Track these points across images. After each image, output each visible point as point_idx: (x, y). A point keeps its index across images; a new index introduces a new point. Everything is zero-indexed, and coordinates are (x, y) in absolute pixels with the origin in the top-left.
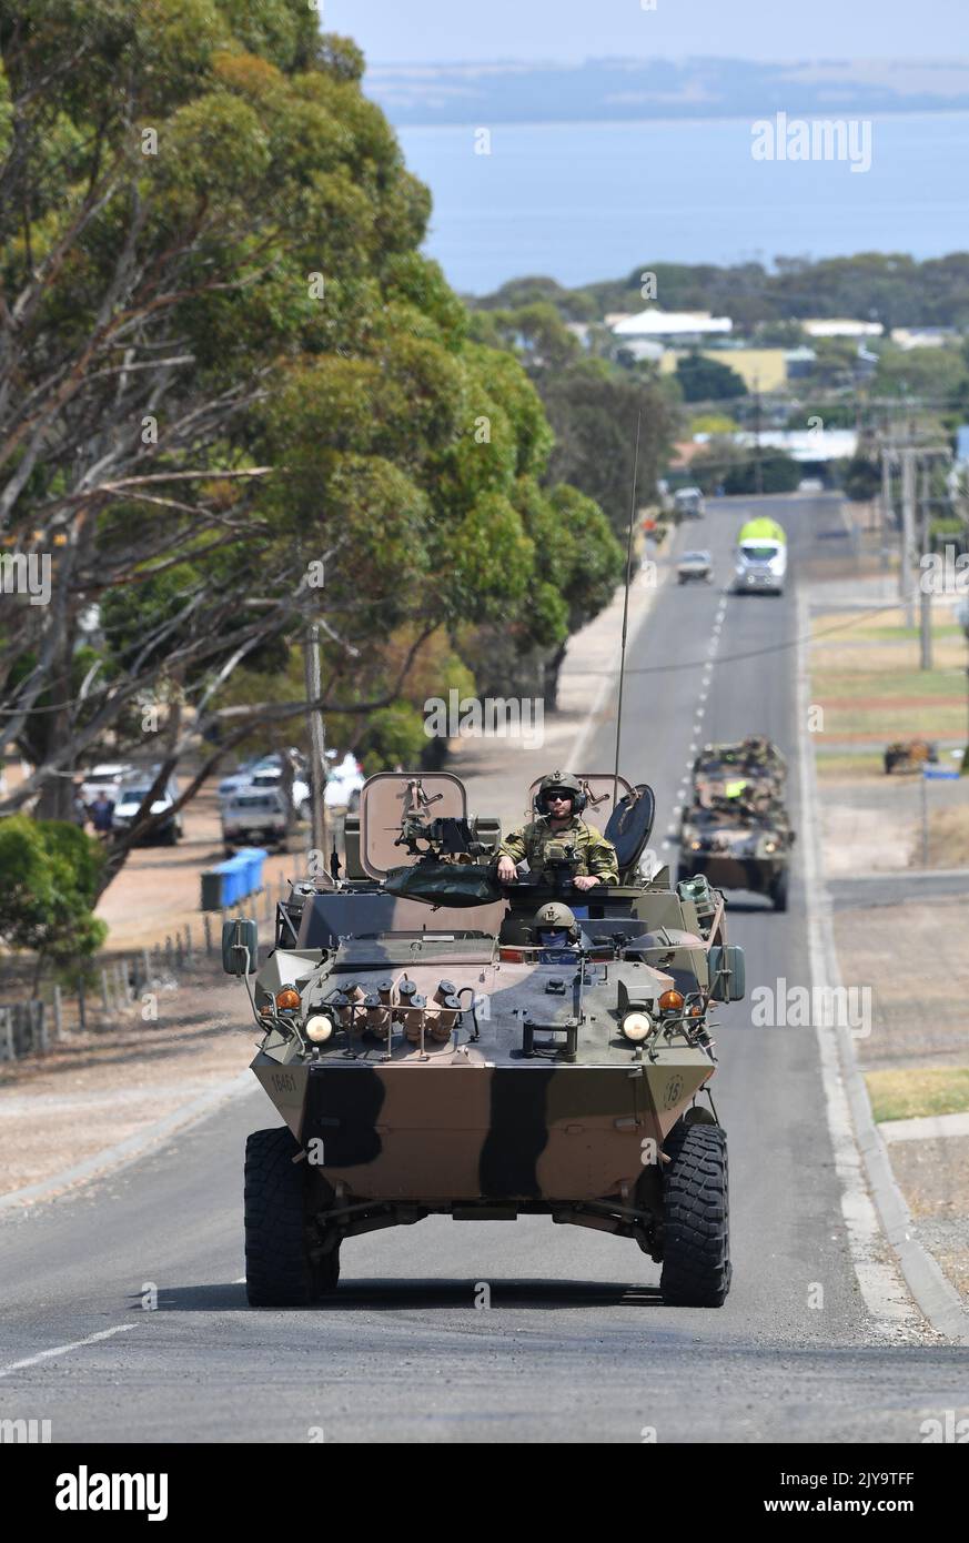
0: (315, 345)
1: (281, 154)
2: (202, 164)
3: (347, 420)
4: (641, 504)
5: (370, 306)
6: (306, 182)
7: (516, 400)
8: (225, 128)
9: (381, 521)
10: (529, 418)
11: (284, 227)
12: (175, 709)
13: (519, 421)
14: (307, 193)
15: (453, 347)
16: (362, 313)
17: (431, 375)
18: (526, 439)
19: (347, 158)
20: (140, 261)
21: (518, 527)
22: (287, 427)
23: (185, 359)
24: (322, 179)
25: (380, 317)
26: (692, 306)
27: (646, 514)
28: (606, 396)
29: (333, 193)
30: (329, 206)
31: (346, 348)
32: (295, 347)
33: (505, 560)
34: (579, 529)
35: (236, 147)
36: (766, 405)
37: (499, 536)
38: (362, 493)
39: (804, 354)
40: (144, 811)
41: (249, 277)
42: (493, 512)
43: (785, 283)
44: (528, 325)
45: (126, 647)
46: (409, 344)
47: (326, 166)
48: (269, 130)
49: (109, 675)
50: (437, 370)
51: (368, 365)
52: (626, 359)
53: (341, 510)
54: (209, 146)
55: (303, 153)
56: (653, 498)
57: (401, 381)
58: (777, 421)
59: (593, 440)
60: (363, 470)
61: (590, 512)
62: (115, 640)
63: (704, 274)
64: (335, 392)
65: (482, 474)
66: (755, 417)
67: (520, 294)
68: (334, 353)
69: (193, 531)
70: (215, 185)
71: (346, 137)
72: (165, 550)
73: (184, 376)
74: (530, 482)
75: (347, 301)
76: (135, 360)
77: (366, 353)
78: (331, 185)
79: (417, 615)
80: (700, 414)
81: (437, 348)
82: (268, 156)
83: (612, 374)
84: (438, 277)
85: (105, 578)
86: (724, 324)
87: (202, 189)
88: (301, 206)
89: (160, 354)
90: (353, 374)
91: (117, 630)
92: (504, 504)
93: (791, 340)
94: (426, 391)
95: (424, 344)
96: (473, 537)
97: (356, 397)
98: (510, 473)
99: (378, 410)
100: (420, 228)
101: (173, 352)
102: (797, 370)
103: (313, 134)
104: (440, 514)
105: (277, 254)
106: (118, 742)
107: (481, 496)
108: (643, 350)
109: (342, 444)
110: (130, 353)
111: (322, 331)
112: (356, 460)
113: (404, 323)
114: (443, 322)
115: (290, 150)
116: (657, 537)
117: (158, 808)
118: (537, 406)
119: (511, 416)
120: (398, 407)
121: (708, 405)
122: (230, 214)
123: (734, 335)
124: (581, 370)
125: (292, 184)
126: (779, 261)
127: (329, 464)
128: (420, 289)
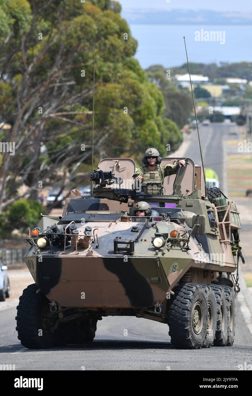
0: (106, 80)
1: (100, 31)
2: (79, 33)
3: (113, 100)
4: (185, 124)
5: (121, 70)
6: (106, 38)
7: (157, 96)
8: (86, 24)
9: (121, 126)
10: (160, 101)
11: (100, 50)
12: (65, 173)
13: (158, 102)
14: (107, 41)
15: (141, 82)
16: (118, 72)
17: (136, 88)
18: (159, 106)
19: (117, 33)
20: (61, 58)
21: (156, 128)
22: (98, 101)
23: (73, 83)
24: (111, 38)
25: (123, 73)
26: (198, 73)
27: (186, 127)
28: (176, 96)
29: (114, 42)
30: (112, 45)
31: (114, 81)
32: (101, 80)
33: (153, 137)
34: (170, 130)
35: (89, 29)
36: (217, 100)
37: (152, 131)
38: (117, 119)
39: (226, 87)
40: (56, 200)
41: (90, 62)
42: (150, 125)
43: (222, 69)
44: (157, 77)
45: (53, 157)
46: (130, 81)
47: (111, 34)
48: (97, 25)
49: (48, 164)
50: (138, 87)
51: (119, 86)
52: (180, 87)
53: (111, 123)
54: (82, 29)
55: (106, 31)
56: (188, 123)
57: (128, 90)
58: (220, 104)
59: (173, 107)
60: (118, 113)
61: (173, 126)
62: (50, 155)
63: (201, 66)
64: (111, 92)
65: (148, 115)
66: (214, 103)
67: (154, 69)
68: (111, 83)
69: (72, 127)
70: (83, 38)
71: (117, 27)
72: (64, 132)
73: (72, 87)
74: (160, 118)
75: (115, 69)
76: (60, 82)
77: (119, 83)
78: (113, 39)
79: (129, 151)
80: (200, 102)
81: (137, 82)
82: (97, 32)
83: (178, 91)
84: (138, 64)
85: (48, 139)
86: (206, 79)
87: (79, 39)
88: (105, 45)
89: (65, 81)
90: (116, 88)
91: (51, 152)
92: (153, 123)
93: (223, 83)
94: (135, 93)
95: (134, 81)
96: (145, 131)
97: (117, 94)
98: (155, 115)
99: (122, 98)
100: (135, 51)
101: (69, 81)
102: (225, 91)
103: (108, 26)
104: (136, 124)
105: (98, 57)
106: (50, 181)
107: (147, 121)
108: (185, 85)
109: (112, 106)
110: (58, 81)
111: (108, 77)
112: (116, 110)
113: (129, 75)
114: (139, 75)
115: (102, 30)
116: (188, 133)
117: (60, 198)
118: (162, 98)
119: (156, 100)
120: (127, 97)
121: (201, 99)
122: (85, 46)
123: (209, 81)
124: (170, 89)
125: (103, 39)
126: (221, 63)
127: (109, 111)
128: (133, 67)
